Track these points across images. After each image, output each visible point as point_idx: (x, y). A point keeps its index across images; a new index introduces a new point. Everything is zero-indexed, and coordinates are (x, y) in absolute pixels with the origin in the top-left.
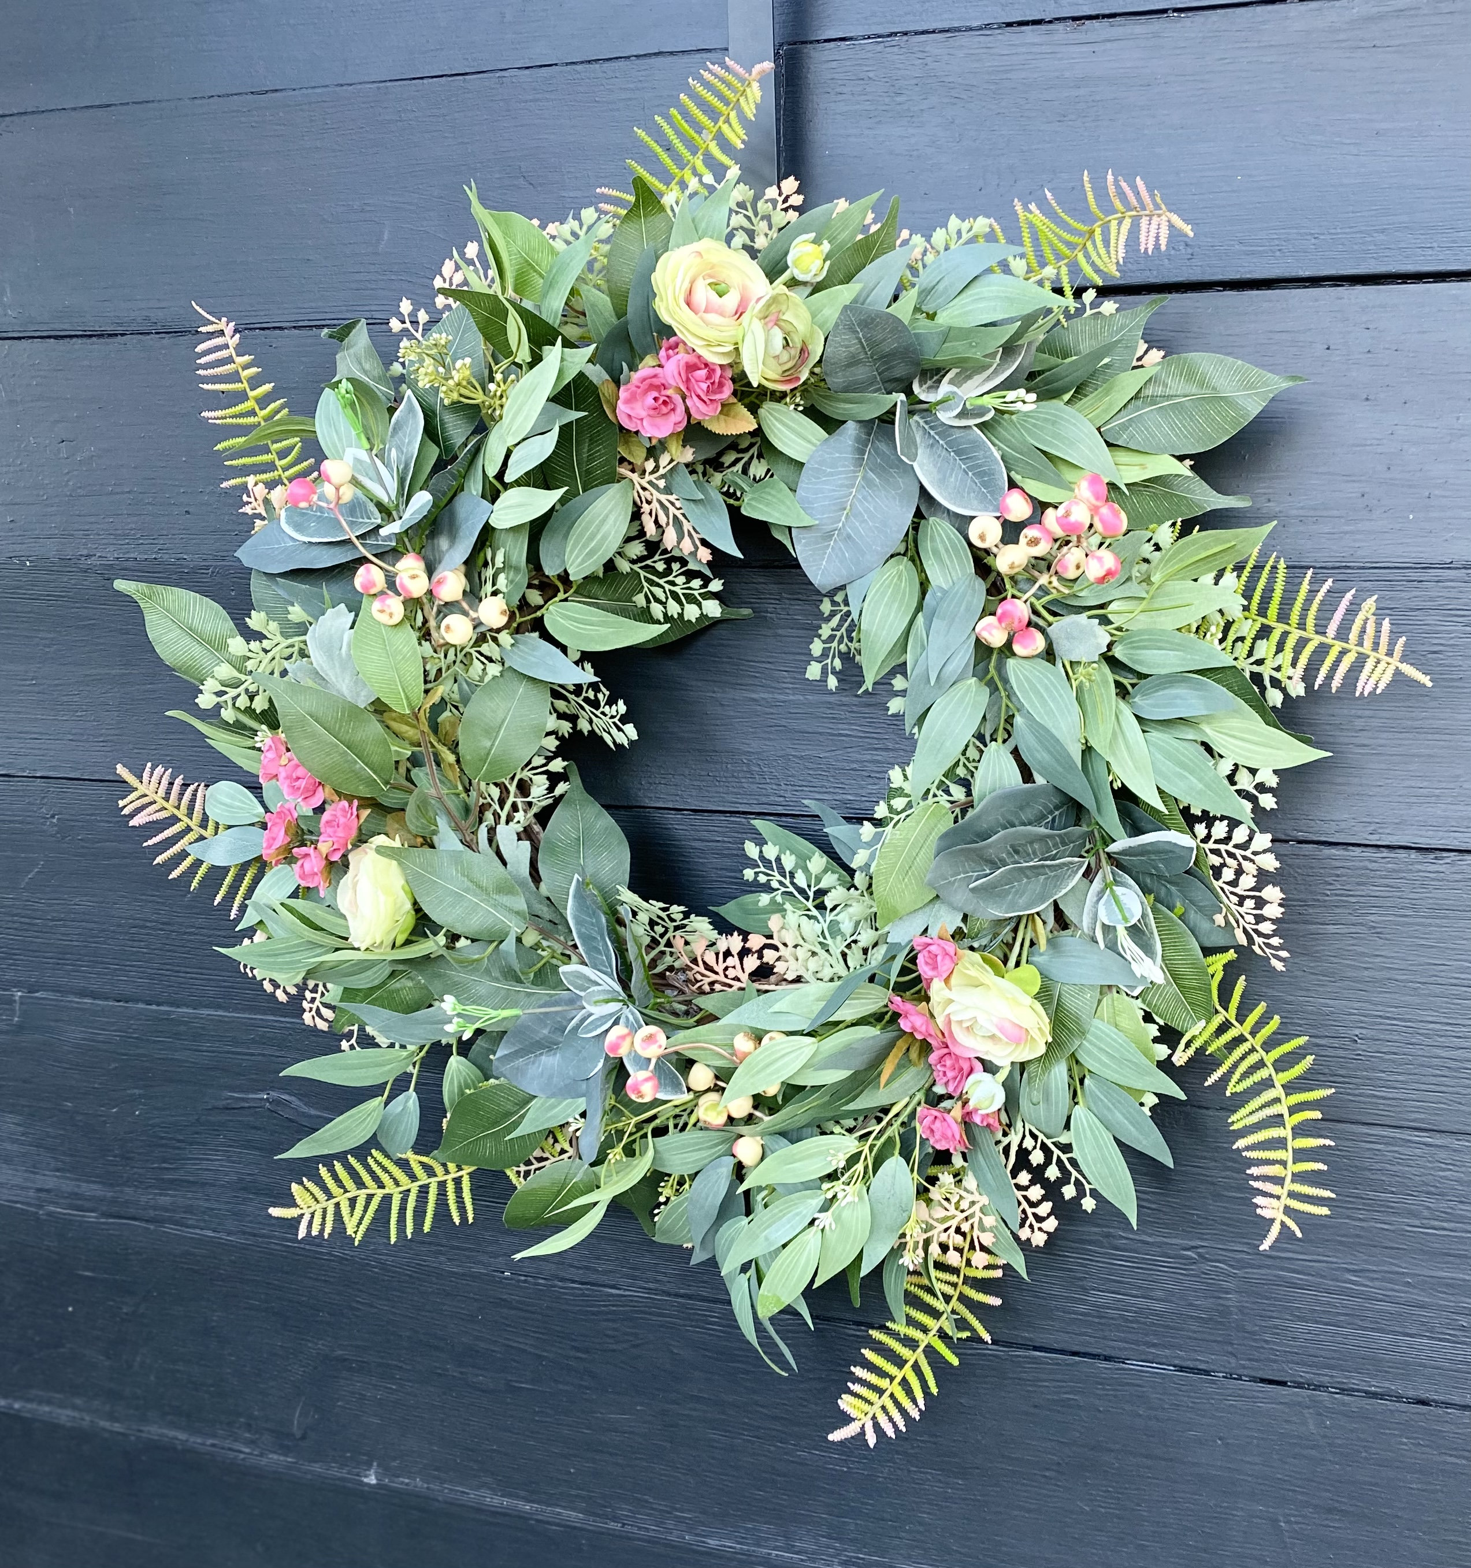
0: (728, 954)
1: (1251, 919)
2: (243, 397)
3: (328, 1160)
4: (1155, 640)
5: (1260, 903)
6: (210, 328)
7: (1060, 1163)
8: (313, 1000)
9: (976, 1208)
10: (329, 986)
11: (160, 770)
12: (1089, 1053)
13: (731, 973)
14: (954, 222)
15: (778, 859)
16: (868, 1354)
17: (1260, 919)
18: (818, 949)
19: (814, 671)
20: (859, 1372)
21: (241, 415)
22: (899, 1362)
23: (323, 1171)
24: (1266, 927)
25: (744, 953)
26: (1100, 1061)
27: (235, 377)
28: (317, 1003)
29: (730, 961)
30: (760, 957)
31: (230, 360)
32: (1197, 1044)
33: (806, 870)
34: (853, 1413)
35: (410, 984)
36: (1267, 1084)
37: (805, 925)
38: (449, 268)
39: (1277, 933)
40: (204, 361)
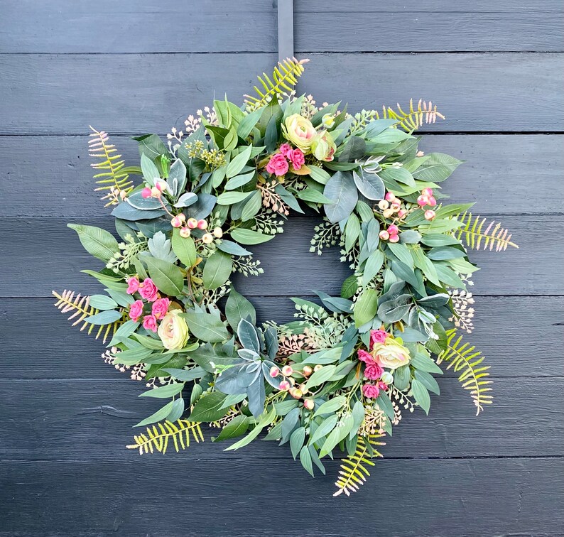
0: (293, 341)
1: (464, 318)
2: (105, 159)
3: (150, 426)
4: (435, 237)
5: (467, 313)
6: (95, 135)
7: (404, 398)
9: (380, 415)
10: (145, 364)
11: (70, 292)
12: (415, 363)
13: (295, 347)
14: (364, 112)
15: (308, 310)
16: (343, 466)
17: (466, 318)
18: (322, 338)
19: (312, 249)
20: (341, 472)
21: (104, 166)
22: (352, 468)
23: (148, 430)
24: (468, 320)
25: (298, 340)
26: (420, 365)
27: (103, 152)
28: (139, 371)
29: (294, 344)
30: (304, 342)
31: (102, 146)
32: (443, 357)
33: (318, 313)
34: (340, 486)
35: (178, 361)
36: (467, 367)
37: (318, 330)
38: (191, 118)
39: (471, 322)
40: (91, 146)
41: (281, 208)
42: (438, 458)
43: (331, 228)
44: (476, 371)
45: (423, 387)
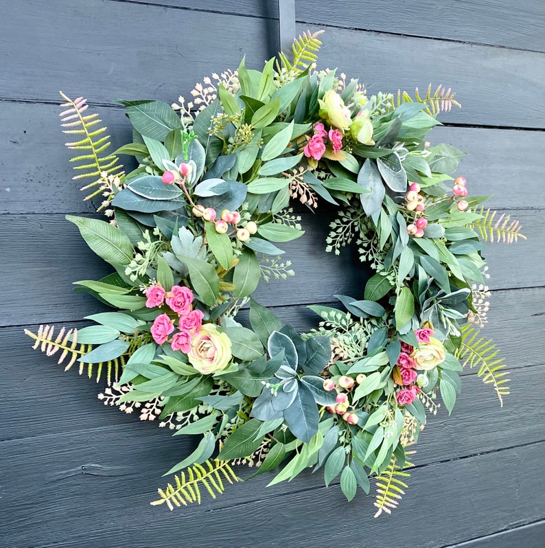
1: (480, 313)
2: (84, 136)
3: (178, 473)
4: (456, 230)
5: (483, 307)
6: (67, 104)
7: (429, 401)
8: (151, 407)
9: (412, 421)
10: (162, 398)
14: (380, 94)
15: (335, 316)
16: (378, 484)
17: (482, 312)
18: (349, 347)
19: (329, 249)
20: (378, 491)
21: (81, 145)
22: (386, 484)
23: (177, 478)
24: (484, 314)
26: (444, 364)
27: (80, 127)
28: (154, 407)
31: (78, 119)
32: (459, 355)
33: (345, 319)
34: (379, 506)
36: (482, 362)
37: (346, 338)
38: (199, 87)
39: (486, 316)
40: (65, 119)
41: (311, 199)
42: (449, 460)
43: (350, 224)
44: (491, 364)
45: (451, 385)
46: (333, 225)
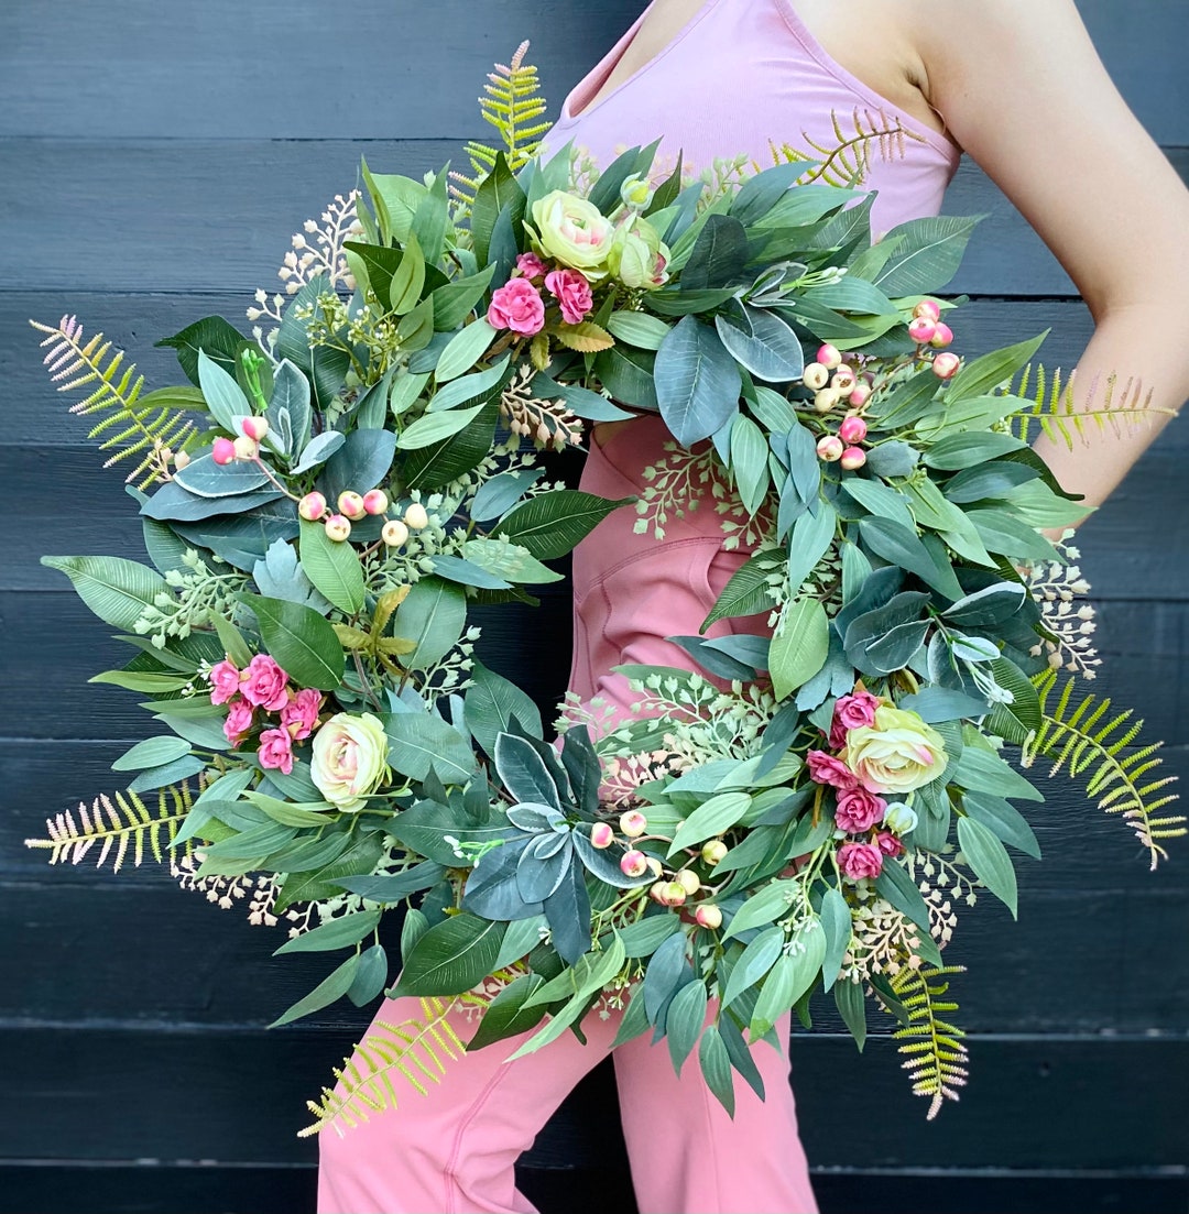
0: (640, 769)
1: (1070, 638)
4: (961, 443)
5: (1077, 622)
7: (948, 871)
8: (265, 898)
9: (898, 923)
12: (963, 775)
15: (662, 686)
17: (1077, 637)
18: (710, 751)
19: (641, 526)
21: (98, 402)
24: (1083, 643)
25: (653, 766)
26: (974, 780)
28: (269, 899)
29: (643, 775)
30: (667, 766)
31: (77, 357)
32: (1035, 748)
33: (689, 689)
36: (1102, 758)
37: (699, 734)
39: (1091, 646)
43: (687, 467)
44: (1128, 762)
45: (988, 832)
46: (650, 473)
